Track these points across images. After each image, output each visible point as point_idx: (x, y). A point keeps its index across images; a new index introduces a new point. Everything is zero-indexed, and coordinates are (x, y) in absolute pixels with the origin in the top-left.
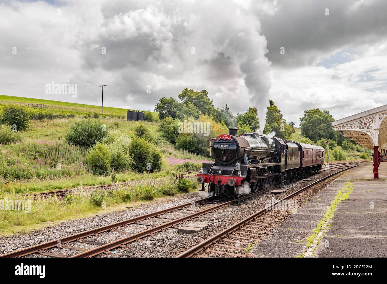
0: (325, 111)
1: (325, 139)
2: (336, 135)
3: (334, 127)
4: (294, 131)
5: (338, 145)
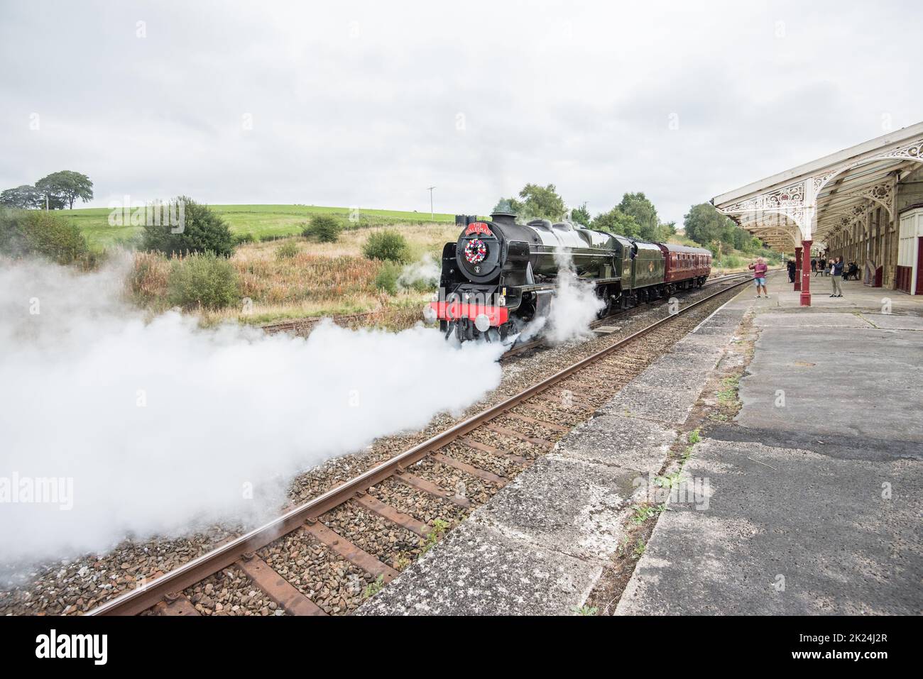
1: (717, 241)
2: (733, 236)
3: (720, 207)
4: (674, 232)
5: (735, 248)
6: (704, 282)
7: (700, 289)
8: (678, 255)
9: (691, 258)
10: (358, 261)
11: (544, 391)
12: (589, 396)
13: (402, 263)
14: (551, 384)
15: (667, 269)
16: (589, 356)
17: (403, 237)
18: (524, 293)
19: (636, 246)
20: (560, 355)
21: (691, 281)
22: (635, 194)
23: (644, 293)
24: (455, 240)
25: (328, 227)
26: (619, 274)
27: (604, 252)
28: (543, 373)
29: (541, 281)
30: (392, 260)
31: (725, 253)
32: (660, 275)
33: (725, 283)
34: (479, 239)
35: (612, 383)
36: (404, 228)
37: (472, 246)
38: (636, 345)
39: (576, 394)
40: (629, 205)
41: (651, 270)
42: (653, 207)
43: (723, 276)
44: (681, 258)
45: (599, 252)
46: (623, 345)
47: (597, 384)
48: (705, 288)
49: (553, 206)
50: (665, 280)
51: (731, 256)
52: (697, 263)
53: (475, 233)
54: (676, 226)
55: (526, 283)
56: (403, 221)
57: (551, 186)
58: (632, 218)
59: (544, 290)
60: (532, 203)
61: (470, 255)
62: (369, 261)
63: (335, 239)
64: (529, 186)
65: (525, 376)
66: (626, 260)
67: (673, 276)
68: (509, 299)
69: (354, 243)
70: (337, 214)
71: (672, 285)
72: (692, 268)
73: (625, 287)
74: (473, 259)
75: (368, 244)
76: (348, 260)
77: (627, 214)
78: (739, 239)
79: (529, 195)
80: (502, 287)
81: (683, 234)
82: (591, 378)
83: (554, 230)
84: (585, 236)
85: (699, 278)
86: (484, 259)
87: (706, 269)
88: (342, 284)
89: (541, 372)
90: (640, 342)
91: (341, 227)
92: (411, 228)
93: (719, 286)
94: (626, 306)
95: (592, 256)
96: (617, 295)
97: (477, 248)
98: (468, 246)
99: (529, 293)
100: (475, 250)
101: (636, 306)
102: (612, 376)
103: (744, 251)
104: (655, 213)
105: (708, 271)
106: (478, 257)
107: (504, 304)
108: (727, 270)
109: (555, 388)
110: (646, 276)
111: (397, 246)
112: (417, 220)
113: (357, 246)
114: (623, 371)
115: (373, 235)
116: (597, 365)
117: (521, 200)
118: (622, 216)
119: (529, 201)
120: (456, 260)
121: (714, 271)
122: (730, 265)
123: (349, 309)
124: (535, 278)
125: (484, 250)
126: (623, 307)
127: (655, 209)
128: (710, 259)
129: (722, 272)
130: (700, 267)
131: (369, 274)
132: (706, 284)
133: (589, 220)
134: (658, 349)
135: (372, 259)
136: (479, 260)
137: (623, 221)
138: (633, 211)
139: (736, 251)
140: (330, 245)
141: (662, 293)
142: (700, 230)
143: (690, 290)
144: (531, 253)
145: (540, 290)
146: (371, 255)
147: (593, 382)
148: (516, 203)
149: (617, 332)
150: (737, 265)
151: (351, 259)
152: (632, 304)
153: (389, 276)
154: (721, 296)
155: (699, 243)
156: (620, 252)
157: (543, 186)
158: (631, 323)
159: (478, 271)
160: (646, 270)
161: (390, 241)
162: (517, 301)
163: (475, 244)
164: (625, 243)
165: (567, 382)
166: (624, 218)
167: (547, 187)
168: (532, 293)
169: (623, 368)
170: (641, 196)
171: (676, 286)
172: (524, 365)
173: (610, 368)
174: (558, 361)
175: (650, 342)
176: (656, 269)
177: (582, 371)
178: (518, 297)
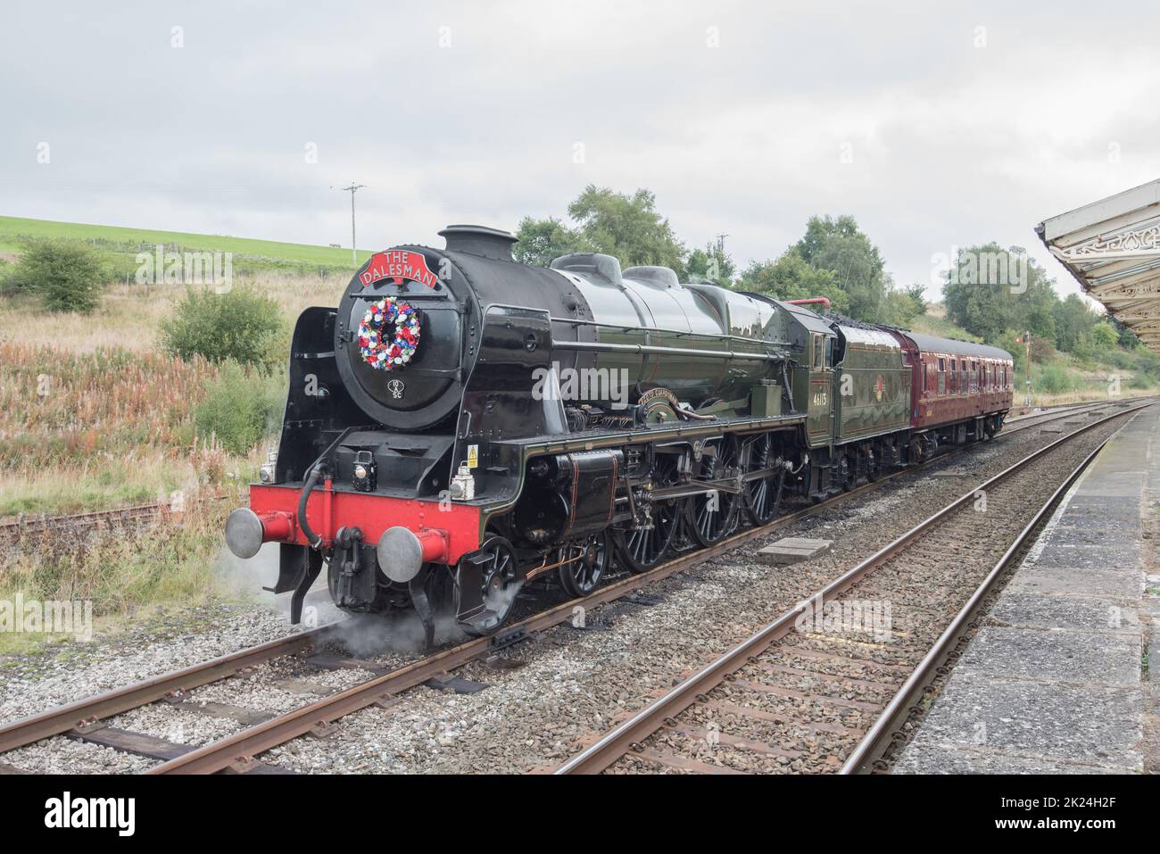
0: (1014, 247)
1: (1019, 332)
2: (1052, 321)
3: (1059, 242)
4: (922, 310)
5: (1058, 349)
6: (998, 427)
7: (991, 442)
8: (941, 360)
9: (969, 369)
10: (147, 365)
11: (651, 739)
12: (778, 749)
13: (270, 372)
14: (670, 715)
15: (915, 395)
16: (761, 621)
17: (275, 306)
18: (533, 461)
19: (841, 336)
20: (687, 623)
21: (971, 424)
22: (834, 221)
23: (864, 454)
24: (333, 301)
25: (75, 275)
26: (802, 405)
27: (762, 347)
28: (646, 679)
29: (589, 425)
30: (242, 361)
31: (1037, 359)
32: (902, 408)
33: (1048, 428)
34: (399, 298)
35: (833, 707)
36: (281, 283)
37: (378, 318)
38: (874, 589)
39: (742, 745)
40: (820, 245)
41: (879, 397)
42: (875, 250)
43: (1037, 412)
44: (948, 369)
45: (748, 345)
46: (843, 590)
47: (794, 710)
48: (1005, 440)
49: (649, 242)
50: (913, 420)
51: (1051, 367)
52: (982, 381)
53: (390, 280)
54: (926, 297)
55: (543, 430)
56: (279, 265)
57: (643, 194)
58: (830, 276)
59: (595, 449)
60: (600, 233)
61: (372, 345)
62: (179, 362)
63: (92, 306)
64: (592, 191)
65: (597, 691)
66: (819, 369)
67: (929, 413)
68: (483, 478)
69: (138, 316)
70: (100, 241)
71: (929, 434)
72: (972, 392)
73: (816, 441)
74: (381, 357)
75: (179, 318)
76: (120, 361)
77: (817, 267)
78: (1066, 327)
79: (591, 214)
80: (464, 444)
81: (941, 314)
82: (775, 691)
83: (626, 283)
84: (711, 304)
85: (988, 416)
86: (415, 359)
87: (1003, 394)
88: (97, 424)
89: (639, 675)
90: (883, 581)
91: (109, 274)
92: (298, 283)
93: (1034, 435)
94: (820, 490)
95: (732, 358)
96: (797, 463)
97: (394, 325)
98: (368, 318)
99: (549, 458)
100: (386, 331)
101: (846, 490)
102: (832, 685)
103: (1078, 355)
104: (880, 266)
105: (1007, 399)
106: (396, 353)
107: (470, 494)
108: (1044, 398)
109: (681, 726)
110: (867, 411)
111: (258, 327)
112: (315, 263)
113: (149, 325)
114: (857, 668)
115: (192, 296)
116: (785, 649)
117: (572, 225)
118: (806, 271)
119: (591, 230)
120: (333, 359)
121: (1018, 399)
122: (1050, 386)
123: (108, 492)
124: (570, 416)
125: (414, 331)
126: (814, 493)
127: (880, 255)
128: (1010, 372)
129: (1034, 403)
130: (990, 389)
131: (177, 396)
132: (1005, 430)
133: (730, 278)
134: (932, 601)
135: (186, 357)
136: (398, 361)
137: (810, 281)
138: (831, 258)
139: (1059, 354)
140: (74, 319)
141: (907, 454)
142: (980, 305)
143: (970, 446)
144: (555, 343)
145: (584, 451)
146: (185, 348)
147: (782, 702)
148: (561, 233)
149: (823, 552)
150: (1064, 387)
151: (129, 356)
152: (834, 484)
153: (233, 403)
154: (1047, 459)
155: (979, 336)
156: (802, 349)
157: (625, 193)
158: (853, 529)
159: (397, 394)
160: (867, 399)
161: (240, 312)
162: (511, 487)
163: (387, 313)
164: (816, 326)
165: (713, 704)
166: (812, 275)
167: (633, 195)
168: (558, 458)
169: (855, 657)
170: (848, 226)
171: (937, 436)
172: (591, 654)
173: (821, 657)
174: (683, 641)
175: (909, 580)
176: (890, 395)
177: (750, 670)
178: (514, 472)
